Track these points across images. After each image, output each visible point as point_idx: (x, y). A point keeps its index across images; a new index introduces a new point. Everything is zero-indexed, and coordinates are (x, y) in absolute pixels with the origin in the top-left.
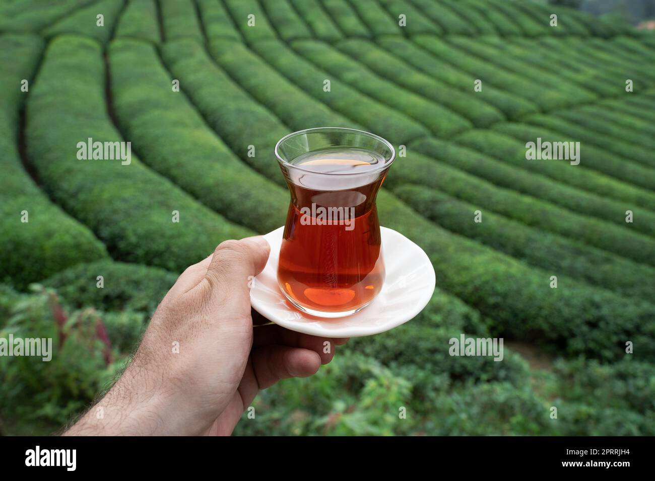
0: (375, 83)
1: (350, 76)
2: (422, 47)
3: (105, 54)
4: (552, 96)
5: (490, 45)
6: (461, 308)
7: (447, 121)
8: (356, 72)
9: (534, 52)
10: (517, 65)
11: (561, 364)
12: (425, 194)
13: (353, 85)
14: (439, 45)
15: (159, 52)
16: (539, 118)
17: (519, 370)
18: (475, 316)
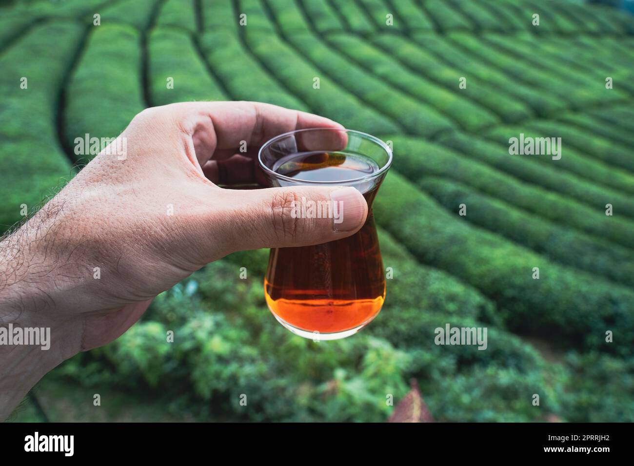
0: (406, 77)
1: (381, 70)
2: (455, 44)
3: (144, 42)
4: (582, 94)
5: (523, 43)
6: (476, 298)
7: (475, 116)
8: (387, 66)
9: (567, 50)
10: (549, 63)
11: (573, 358)
12: (449, 187)
13: (384, 79)
14: (471, 42)
15: (196, 41)
16: (569, 116)
17: (530, 360)
18: (491, 307)
